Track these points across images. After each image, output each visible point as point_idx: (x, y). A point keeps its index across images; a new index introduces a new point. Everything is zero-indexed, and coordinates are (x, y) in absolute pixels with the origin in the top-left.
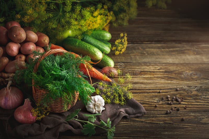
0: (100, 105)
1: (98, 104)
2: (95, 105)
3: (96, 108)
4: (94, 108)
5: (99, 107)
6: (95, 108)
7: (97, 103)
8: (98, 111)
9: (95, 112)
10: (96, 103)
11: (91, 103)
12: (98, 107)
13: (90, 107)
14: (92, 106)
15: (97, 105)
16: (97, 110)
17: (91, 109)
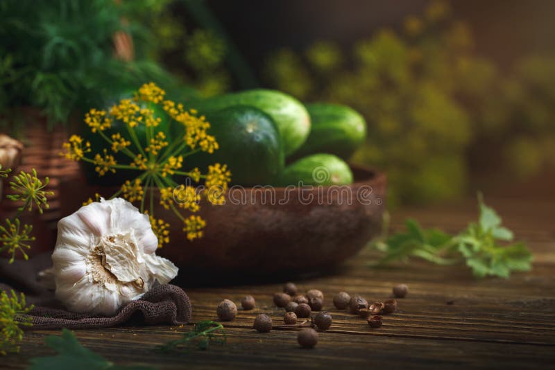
0: (133, 245)
1: (117, 243)
2: (99, 256)
3: (113, 270)
4: (103, 274)
5: (131, 258)
6: (113, 276)
7: (111, 239)
8: (134, 283)
9: (121, 295)
10: (104, 239)
11: (72, 252)
12: (126, 258)
13: (77, 278)
14: (89, 267)
15: (112, 253)
16: (127, 280)
17: (89, 292)
